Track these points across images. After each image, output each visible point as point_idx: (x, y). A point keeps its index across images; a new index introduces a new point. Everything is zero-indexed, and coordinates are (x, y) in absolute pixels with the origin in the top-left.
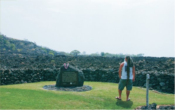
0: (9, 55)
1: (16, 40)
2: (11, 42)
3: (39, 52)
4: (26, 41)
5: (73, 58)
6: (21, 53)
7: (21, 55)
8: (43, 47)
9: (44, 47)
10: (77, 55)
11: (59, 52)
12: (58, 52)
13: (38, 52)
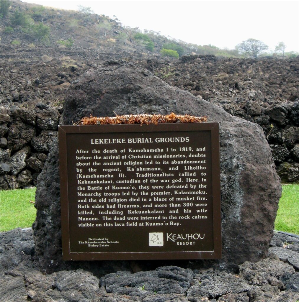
0: (27, 60)
1: (53, 10)
2: (37, 18)
3: (130, 48)
4: (87, 11)
5: (241, 64)
6: (70, 53)
7: (69, 58)
8: (143, 32)
9: (146, 31)
10: (255, 56)
11: (195, 46)
12: (192, 48)
13: (124, 47)
